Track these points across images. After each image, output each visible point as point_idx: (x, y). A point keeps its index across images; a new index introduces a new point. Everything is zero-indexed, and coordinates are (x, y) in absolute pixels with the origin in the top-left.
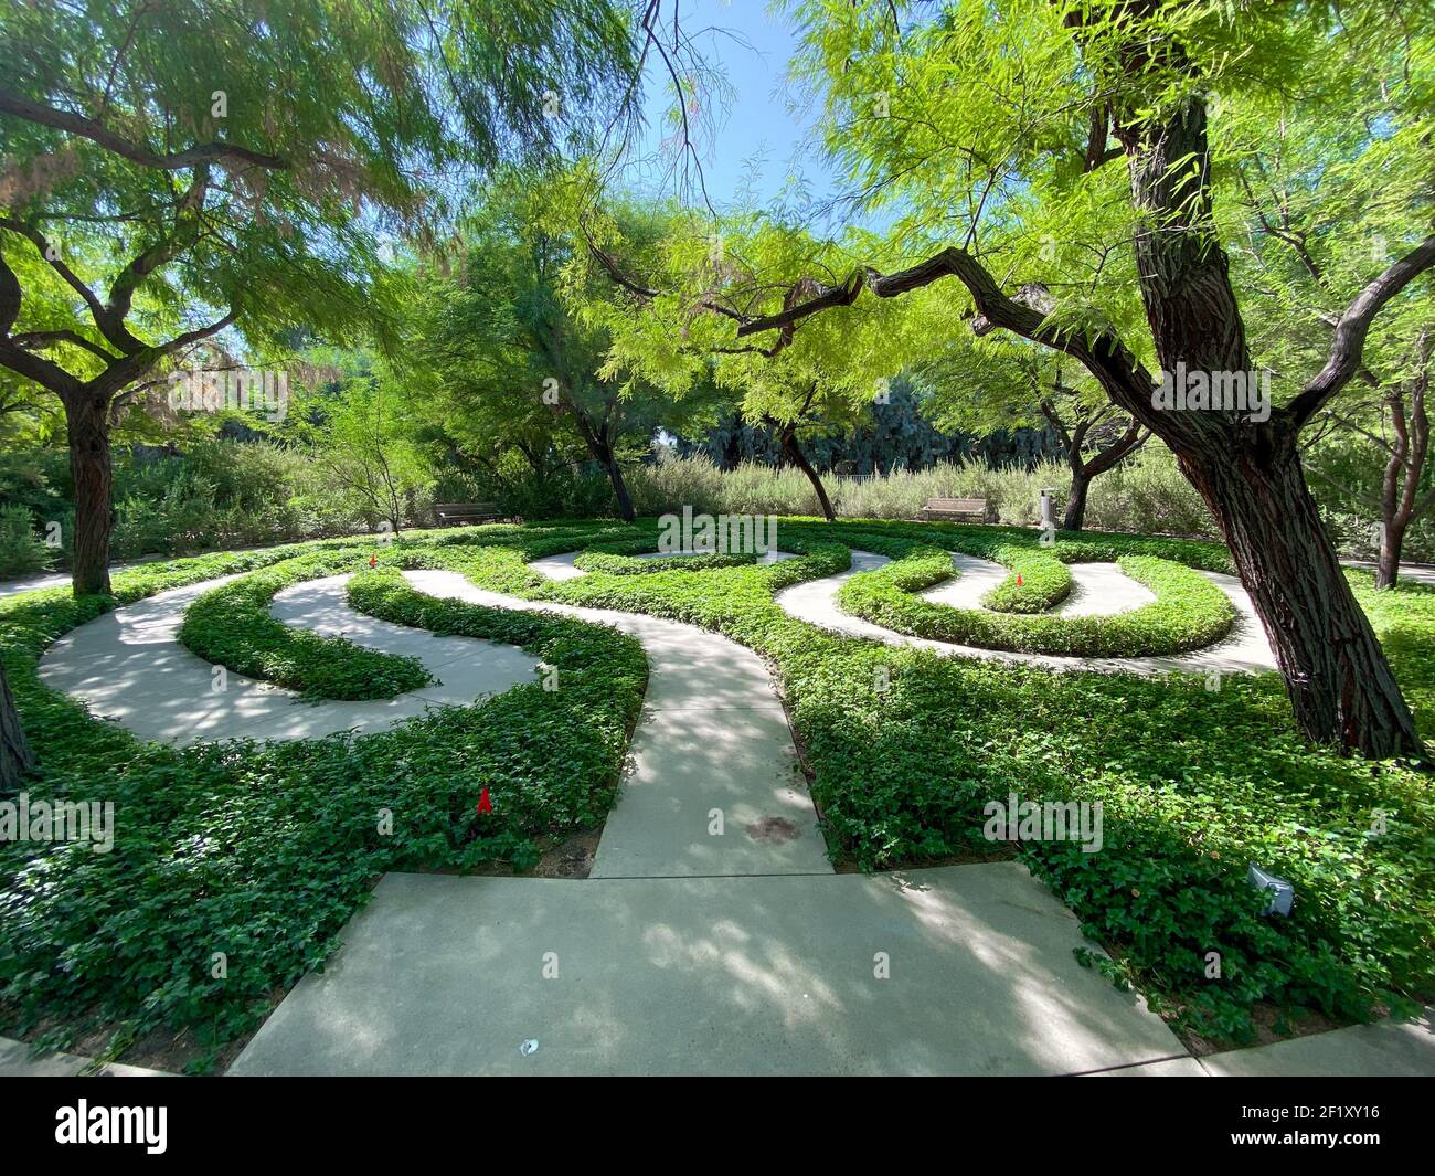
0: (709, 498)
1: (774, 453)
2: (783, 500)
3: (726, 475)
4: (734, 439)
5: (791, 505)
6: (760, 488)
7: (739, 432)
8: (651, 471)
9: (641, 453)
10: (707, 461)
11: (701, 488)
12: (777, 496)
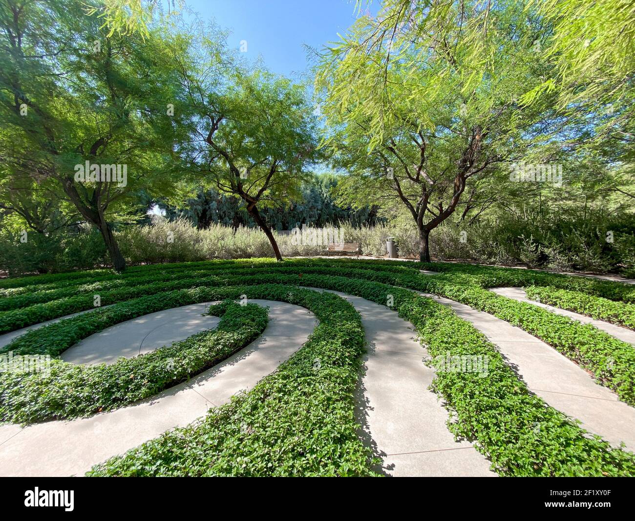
0: (191, 248)
1: (230, 219)
2: (243, 247)
3: (202, 232)
4: (204, 211)
5: (249, 250)
6: (226, 239)
7: (207, 207)
8: (146, 229)
9: (137, 218)
10: (188, 224)
11: (184, 240)
12: (239, 245)
